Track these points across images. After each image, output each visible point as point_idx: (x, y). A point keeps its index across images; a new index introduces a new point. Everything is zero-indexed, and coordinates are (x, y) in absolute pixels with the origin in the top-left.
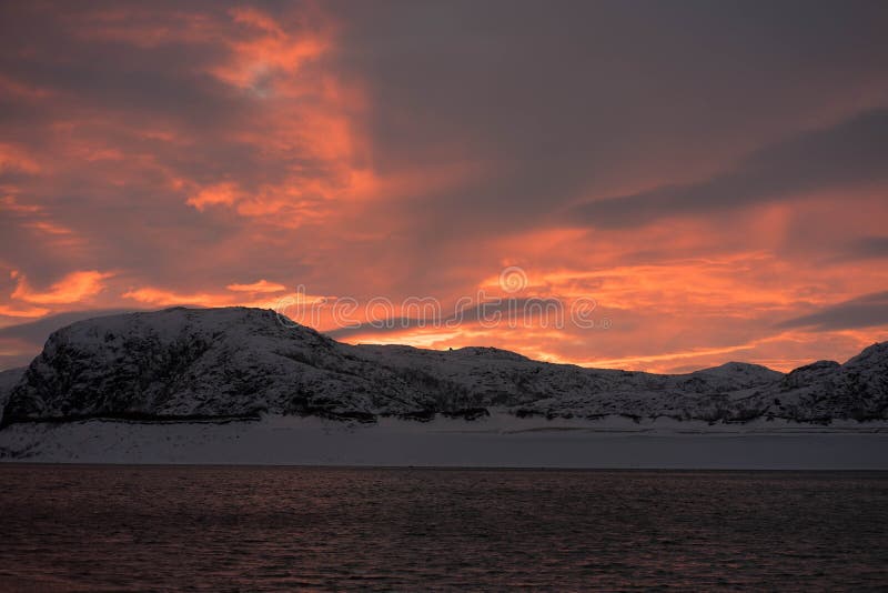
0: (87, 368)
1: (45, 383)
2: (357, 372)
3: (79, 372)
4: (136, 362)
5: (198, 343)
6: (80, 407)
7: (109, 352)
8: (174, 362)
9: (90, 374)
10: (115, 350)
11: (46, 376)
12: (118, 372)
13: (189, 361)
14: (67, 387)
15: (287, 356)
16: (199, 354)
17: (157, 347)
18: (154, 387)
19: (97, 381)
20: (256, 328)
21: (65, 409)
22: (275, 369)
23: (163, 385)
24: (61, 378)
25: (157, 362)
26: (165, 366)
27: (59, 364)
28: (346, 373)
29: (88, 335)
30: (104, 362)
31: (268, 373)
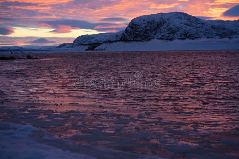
0: (138, 28)
1: (129, 32)
2: (201, 27)
3: (136, 29)
4: (149, 27)
6: (137, 38)
8: (158, 26)
9: (139, 30)
10: (145, 24)
11: (129, 31)
13: (162, 26)
14: (134, 33)
15: (183, 24)
16: (163, 24)
17: (154, 23)
18: (153, 32)
19: (141, 31)
20: (177, 17)
21: (134, 38)
22: (180, 27)
23: (155, 32)
24: (133, 31)
25: (154, 26)
26: (156, 27)
27: (132, 28)
28: (198, 27)
29: (139, 20)
30: (142, 27)
31: (178, 28)
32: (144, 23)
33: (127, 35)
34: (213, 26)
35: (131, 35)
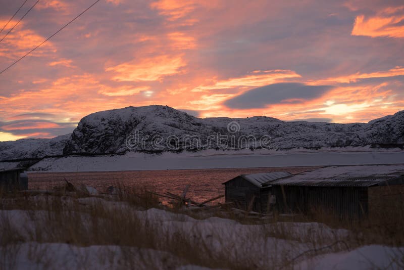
0: (94, 132)
1: (78, 139)
2: (197, 130)
3: (91, 134)
4: (113, 129)
5: (136, 121)
6: (92, 148)
7: (103, 126)
8: (127, 129)
9: (95, 135)
10: (105, 125)
11: (79, 136)
12: (106, 133)
13: (133, 128)
14: (87, 140)
15: (169, 125)
16: (136, 125)
17: (120, 123)
18: (119, 139)
19: (98, 138)
20: (158, 114)
21: (86, 149)
22: (163, 131)
23: (122, 138)
24: (84, 137)
25: (121, 129)
26: (123, 131)
27: (84, 131)
28: (192, 131)
29: (95, 119)
30: (100, 130)
31: (160, 132)
32: (103, 124)
33: (76, 143)
34: (214, 127)
35: (82, 143)
